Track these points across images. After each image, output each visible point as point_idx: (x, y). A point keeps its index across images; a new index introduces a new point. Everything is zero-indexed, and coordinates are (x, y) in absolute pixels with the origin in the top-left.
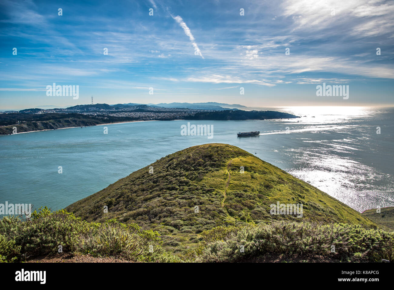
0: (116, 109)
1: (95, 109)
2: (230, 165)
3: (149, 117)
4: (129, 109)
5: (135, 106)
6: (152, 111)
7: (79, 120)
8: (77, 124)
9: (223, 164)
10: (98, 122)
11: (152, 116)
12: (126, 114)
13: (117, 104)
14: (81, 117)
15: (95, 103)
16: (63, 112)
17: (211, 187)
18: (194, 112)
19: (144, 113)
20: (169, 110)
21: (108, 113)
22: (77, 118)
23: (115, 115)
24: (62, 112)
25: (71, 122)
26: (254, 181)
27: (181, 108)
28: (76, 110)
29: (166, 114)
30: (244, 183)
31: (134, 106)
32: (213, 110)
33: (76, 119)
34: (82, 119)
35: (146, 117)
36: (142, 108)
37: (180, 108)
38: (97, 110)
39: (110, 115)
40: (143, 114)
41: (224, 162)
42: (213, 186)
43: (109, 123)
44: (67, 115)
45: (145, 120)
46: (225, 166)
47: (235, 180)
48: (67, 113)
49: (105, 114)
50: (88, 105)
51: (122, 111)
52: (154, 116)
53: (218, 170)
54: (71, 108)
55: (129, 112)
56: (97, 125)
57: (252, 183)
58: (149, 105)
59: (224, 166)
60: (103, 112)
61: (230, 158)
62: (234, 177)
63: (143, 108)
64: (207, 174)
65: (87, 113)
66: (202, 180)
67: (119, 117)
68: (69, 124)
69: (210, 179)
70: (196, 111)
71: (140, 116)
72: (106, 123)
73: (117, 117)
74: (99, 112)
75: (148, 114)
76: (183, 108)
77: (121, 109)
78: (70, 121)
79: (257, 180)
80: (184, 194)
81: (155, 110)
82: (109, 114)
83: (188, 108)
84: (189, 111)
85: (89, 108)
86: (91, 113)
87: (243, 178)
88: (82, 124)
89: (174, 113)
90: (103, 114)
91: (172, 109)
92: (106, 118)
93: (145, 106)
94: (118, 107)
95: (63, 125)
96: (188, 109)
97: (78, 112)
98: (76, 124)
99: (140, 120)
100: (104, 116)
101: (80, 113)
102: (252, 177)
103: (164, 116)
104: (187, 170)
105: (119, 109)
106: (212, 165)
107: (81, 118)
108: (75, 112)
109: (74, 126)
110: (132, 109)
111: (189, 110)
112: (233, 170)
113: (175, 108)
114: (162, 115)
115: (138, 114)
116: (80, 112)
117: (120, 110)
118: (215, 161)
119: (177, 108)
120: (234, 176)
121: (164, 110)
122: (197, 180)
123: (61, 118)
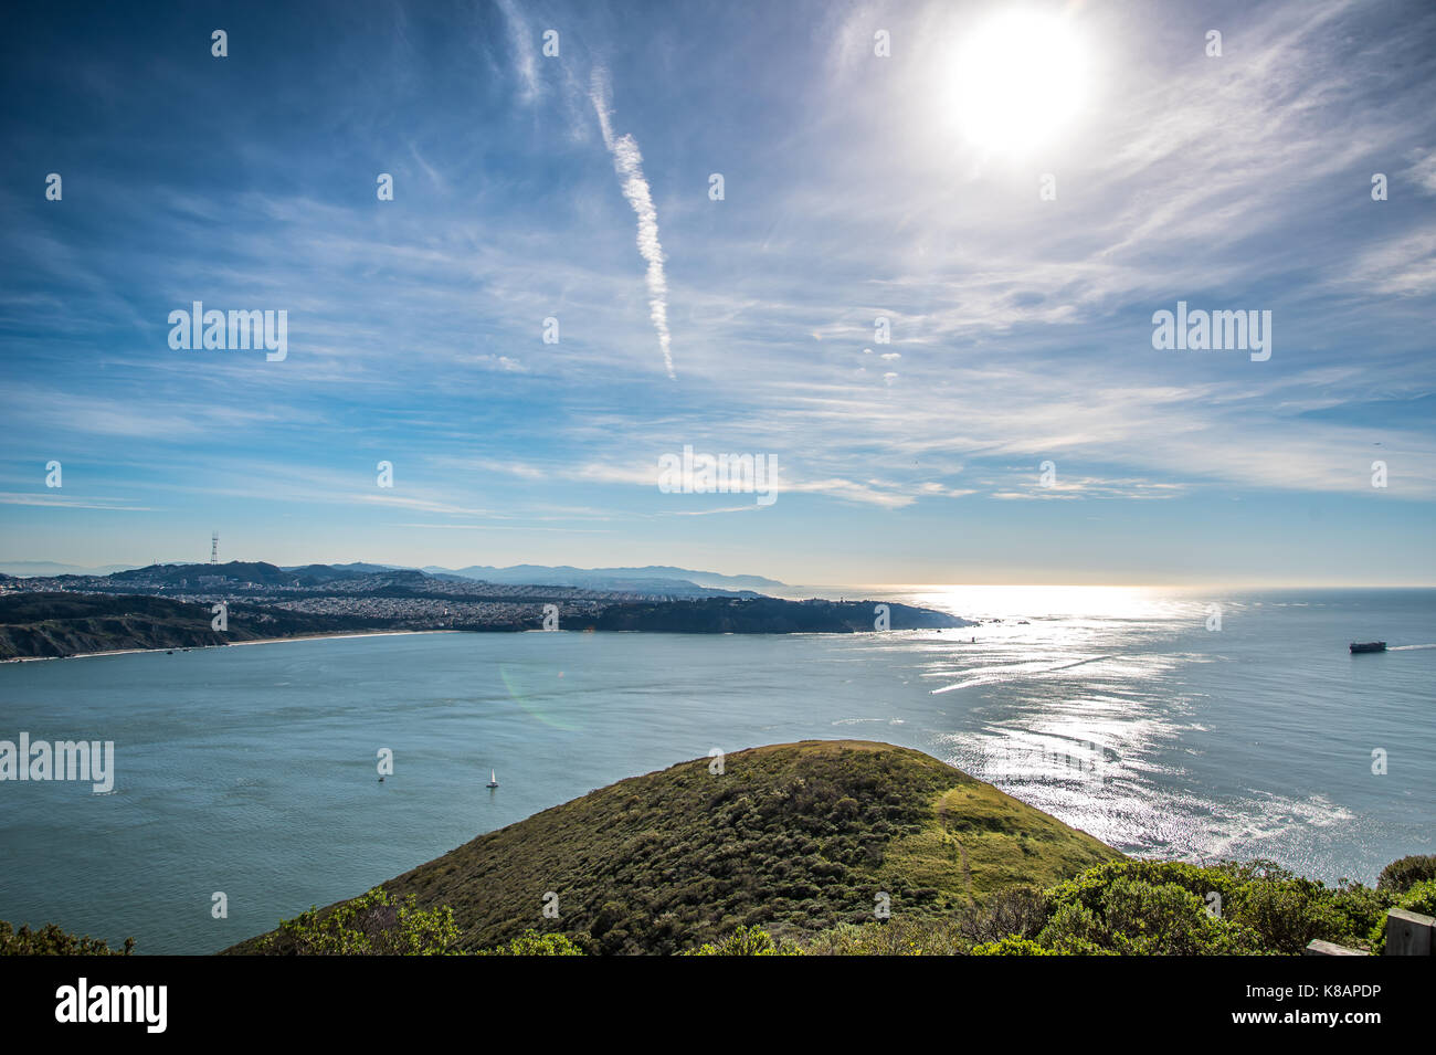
0: (303, 583)
1: (222, 580)
2: (946, 815)
3: (431, 617)
4: (355, 586)
5: (379, 573)
6: (441, 597)
7: (160, 623)
8: (151, 637)
9: (923, 809)
10: (235, 634)
11: (444, 616)
12: (343, 602)
13: (308, 564)
14: (168, 611)
15: (223, 560)
16: (95, 589)
17: (921, 885)
18: (599, 601)
19: (411, 602)
20: (506, 594)
21: (275, 599)
22: (153, 614)
23: (299, 606)
24: (91, 589)
25: (129, 629)
26: (1031, 861)
27: (548, 584)
28: (146, 584)
29: (494, 609)
30: (1013, 870)
31: (374, 574)
32: (668, 597)
33: (148, 618)
34: (173, 621)
35: (421, 618)
36: (403, 584)
37: (546, 588)
38: (231, 585)
39: (281, 606)
40: (407, 607)
41: (922, 804)
42: (925, 881)
43: (279, 636)
44: (113, 602)
45: (416, 629)
46: (932, 819)
47: (983, 861)
48: (112, 595)
49: (262, 602)
50: (198, 566)
51: (330, 594)
52: (449, 615)
53: (916, 832)
54: (129, 575)
55: (353, 595)
56: (231, 644)
57: (1032, 867)
58: (431, 572)
59: (928, 816)
60: (252, 592)
61: (933, 790)
62: (975, 852)
63: (410, 585)
64: (888, 845)
65: (191, 596)
66: (882, 862)
67: (316, 614)
68: (121, 636)
69: (905, 859)
70: (608, 600)
71: (396, 613)
72: (265, 638)
73: (308, 616)
74: (237, 593)
75: (427, 606)
76: (558, 588)
77: (323, 583)
78: (124, 627)
79: (1041, 858)
80: (854, 909)
81: (452, 592)
82: (276, 602)
83: (575, 588)
84: (579, 597)
85: (201, 579)
86: (208, 596)
87: (1001, 854)
88: (171, 639)
89: (526, 606)
90: (256, 602)
91: (515, 590)
92: (266, 618)
93: (415, 575)
94: (312, 576)
95: (97, 642)
96: (575, 591)
97: (156, 591)
98: (148, 637)
99: (398, 629)
100: (257, 609)
101: (164, 596)
102: (1026, 851)
103: (490, 615)
104: (816, 832)
105: (316, 584)
106: (893, 816)
107: (170, 615)
108: (141, 591)
109: (141, 646)
110: (365, 585)
111: (578, 593)
112: (961, 828)
113: (527, 587)
114: (479, 610)
115: (391, 606)
116: (163, 592)
117: (320, 588)
118: (896, 802)
119: (535, 587)
120: (975, 848)
121: (487, 594)
122: (867, 864)
123: (90, 613)
